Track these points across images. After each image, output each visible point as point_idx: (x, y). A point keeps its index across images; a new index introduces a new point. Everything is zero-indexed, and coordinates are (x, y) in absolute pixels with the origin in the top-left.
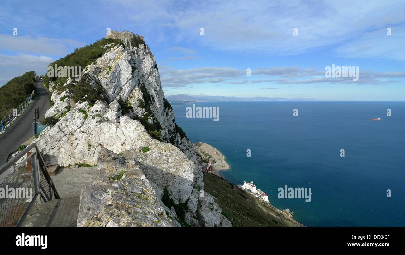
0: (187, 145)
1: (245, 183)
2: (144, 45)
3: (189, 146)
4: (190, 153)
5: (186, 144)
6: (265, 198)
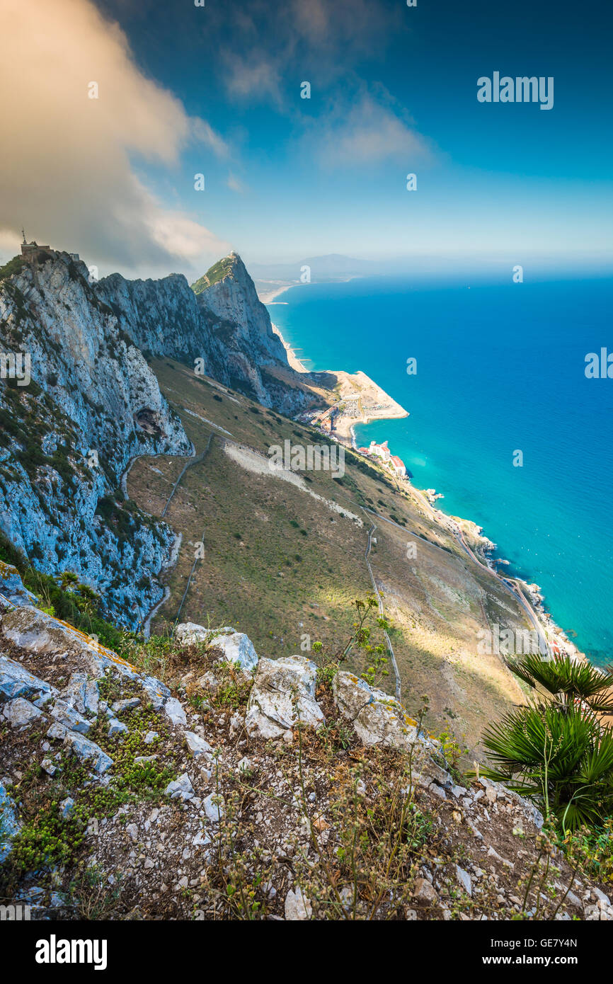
1: (373, 443)
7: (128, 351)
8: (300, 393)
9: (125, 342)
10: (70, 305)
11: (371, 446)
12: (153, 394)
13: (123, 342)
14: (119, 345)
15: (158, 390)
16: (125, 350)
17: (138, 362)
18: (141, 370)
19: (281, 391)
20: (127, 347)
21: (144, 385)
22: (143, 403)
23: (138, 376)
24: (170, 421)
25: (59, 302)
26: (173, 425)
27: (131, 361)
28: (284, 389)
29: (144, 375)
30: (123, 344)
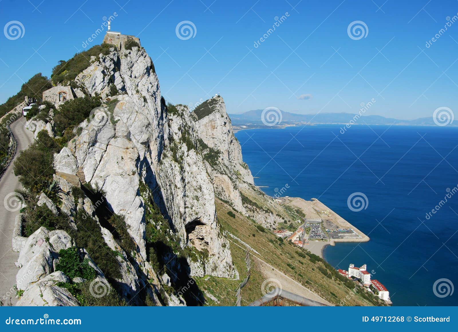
0: (195, 159)
1: (352, 266)
2: (137, 47)
3: (198, 160)
4: (198, 169)
5: (194, 157)
6: (382, 295)
7: (188, 156)
8: (271, 214)
9: (187, 145)
10: (148, 97)
11: (349, 269)
12: (207, 205)
13: (184, 145)
14: (180, 148)
15: (213, 201)
16: (186, 154)
17: (197, 168)
18: (198, 177)
19: (255, 212)
20: (188, 150)
21: (199, 194)
22: (197, 214)
23: (194, 184)
24: (218, 236)
25: (138, 92)
26: (222, 241)
27: (189, 166)
28: (258, 210)
29: (201, 182)
30: (184, 147)
